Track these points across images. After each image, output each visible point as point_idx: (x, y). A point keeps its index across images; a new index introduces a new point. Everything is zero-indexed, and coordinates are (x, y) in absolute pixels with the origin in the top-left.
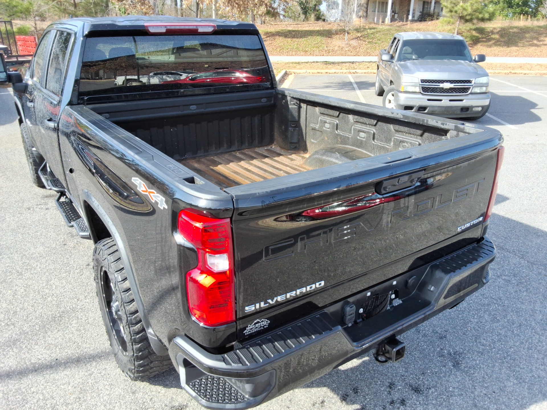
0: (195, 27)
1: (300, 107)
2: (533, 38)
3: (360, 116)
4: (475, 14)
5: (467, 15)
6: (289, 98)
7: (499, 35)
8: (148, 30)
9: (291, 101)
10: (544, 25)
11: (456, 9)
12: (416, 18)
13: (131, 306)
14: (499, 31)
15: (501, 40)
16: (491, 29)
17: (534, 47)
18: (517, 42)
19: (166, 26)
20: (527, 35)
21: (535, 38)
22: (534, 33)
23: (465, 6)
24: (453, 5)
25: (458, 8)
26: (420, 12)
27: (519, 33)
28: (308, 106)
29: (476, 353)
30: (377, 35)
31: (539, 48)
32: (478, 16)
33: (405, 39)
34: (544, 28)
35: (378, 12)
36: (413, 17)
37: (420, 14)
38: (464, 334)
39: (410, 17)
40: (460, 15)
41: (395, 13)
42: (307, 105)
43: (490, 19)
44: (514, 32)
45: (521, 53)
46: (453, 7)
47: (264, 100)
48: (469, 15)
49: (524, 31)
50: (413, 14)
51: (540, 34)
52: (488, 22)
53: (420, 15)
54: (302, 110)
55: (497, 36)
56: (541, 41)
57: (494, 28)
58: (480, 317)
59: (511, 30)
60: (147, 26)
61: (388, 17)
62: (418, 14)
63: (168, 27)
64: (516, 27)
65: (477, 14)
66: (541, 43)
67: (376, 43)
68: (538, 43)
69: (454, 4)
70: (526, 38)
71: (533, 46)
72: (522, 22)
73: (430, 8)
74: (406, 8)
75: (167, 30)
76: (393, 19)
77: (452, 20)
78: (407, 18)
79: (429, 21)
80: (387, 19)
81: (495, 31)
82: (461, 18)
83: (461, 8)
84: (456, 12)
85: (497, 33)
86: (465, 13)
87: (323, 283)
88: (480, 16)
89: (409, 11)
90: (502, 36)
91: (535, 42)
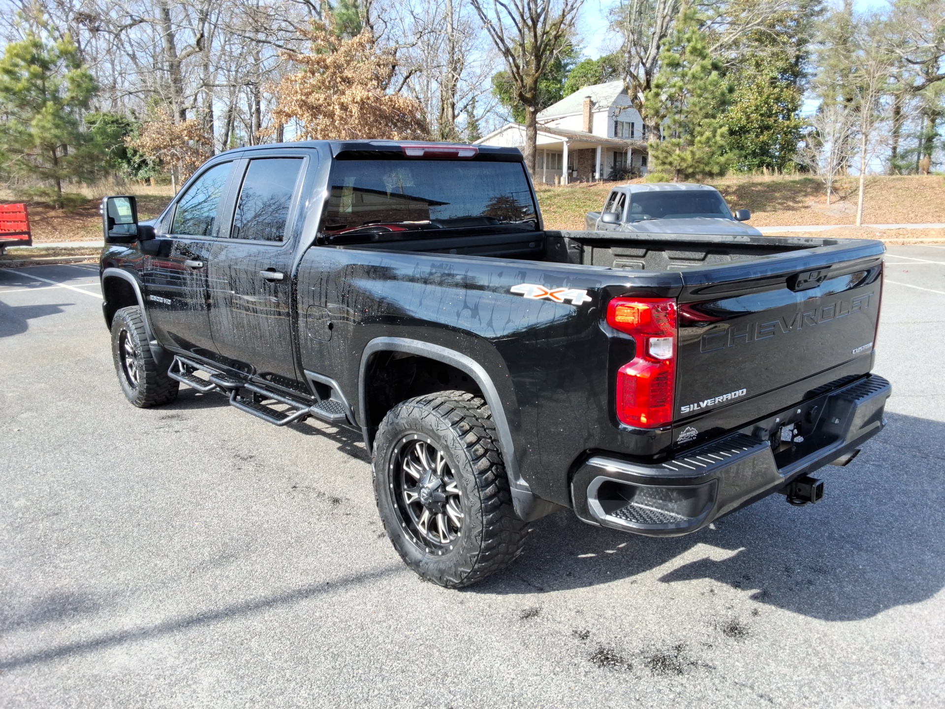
0: (454, 151)
1: (582, 251)
2: (786, 198)
3: (680, 250)
4: (698, 166)
5: (686, 167)
6: (567, 240)
7: (737, 196)
8: (405, 153)
9: (569, 244)
10: (800, 180)
11: (670, 159)
12: (605, 177)
13: (480, 463)
14: (737, 190)
15: (741, 202)
16: (724, 188)
17: (791, 212)
18: (765, 205)
19: (423, 148)
20: (777, 194)
21: (790, 198)
22: (789, 190)
23: (683, 155)
24: (665, 154)
25: (674, 158)
26: (612, 168)
27: (766, 191)
28: (595, 249)
29: (873, 534)
30: (556, 201)
31: (798, 212)
32: (704, 169)
33: (633, 192)
34: (801, 184)
35: (547, 168)
36: (601, 175)
37: (611, 170)
38: (850, 518)
39: (597, 176)
40: (678, 168)
41: (573, 171)
42: (593, 247)
43: (722, 174)
44: (759, 191)
45: (773, 221)
46: (666, 157)
47: (532, 245)
48: (691, 166)
49: (773, 188)
50: (601, 170)
51: (797, 192)
52: (719, 178)
53: (611, 172)
54: (585, 254)
55: (733, 198)
56: (799, 202)
57: (728, 187)
58: (862, 502)
59: (753, 189)
60: (404, 148)
61: (564, 176)
62: (608, 170)
63: (427, 150)
64: (760, 184)
65: (702, 166)
66: (800, 205)
67: (555, 212)
68: (795, 205)
69: (668, 152)
70: (776, 198)
71: (789, 210)
72: (766, 177)
73: (626, 162)
74: (590, 162)
75: (425, 152)
76: (571, 179)
77: (665, 176)
78: (593, 177)
79: (628, 179)
80: (562, 179)
81: (730, 190)
82: (679, 172)
83: (678, 158)
84: (671, 164)
85: (734, 193)
86: (684, 165)
87: (745, 390)
88: (707, 169)
89: (594, 166)
90: (741, 197)
91: (791, 204)
